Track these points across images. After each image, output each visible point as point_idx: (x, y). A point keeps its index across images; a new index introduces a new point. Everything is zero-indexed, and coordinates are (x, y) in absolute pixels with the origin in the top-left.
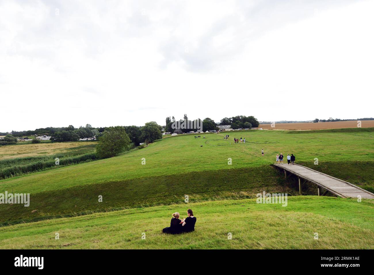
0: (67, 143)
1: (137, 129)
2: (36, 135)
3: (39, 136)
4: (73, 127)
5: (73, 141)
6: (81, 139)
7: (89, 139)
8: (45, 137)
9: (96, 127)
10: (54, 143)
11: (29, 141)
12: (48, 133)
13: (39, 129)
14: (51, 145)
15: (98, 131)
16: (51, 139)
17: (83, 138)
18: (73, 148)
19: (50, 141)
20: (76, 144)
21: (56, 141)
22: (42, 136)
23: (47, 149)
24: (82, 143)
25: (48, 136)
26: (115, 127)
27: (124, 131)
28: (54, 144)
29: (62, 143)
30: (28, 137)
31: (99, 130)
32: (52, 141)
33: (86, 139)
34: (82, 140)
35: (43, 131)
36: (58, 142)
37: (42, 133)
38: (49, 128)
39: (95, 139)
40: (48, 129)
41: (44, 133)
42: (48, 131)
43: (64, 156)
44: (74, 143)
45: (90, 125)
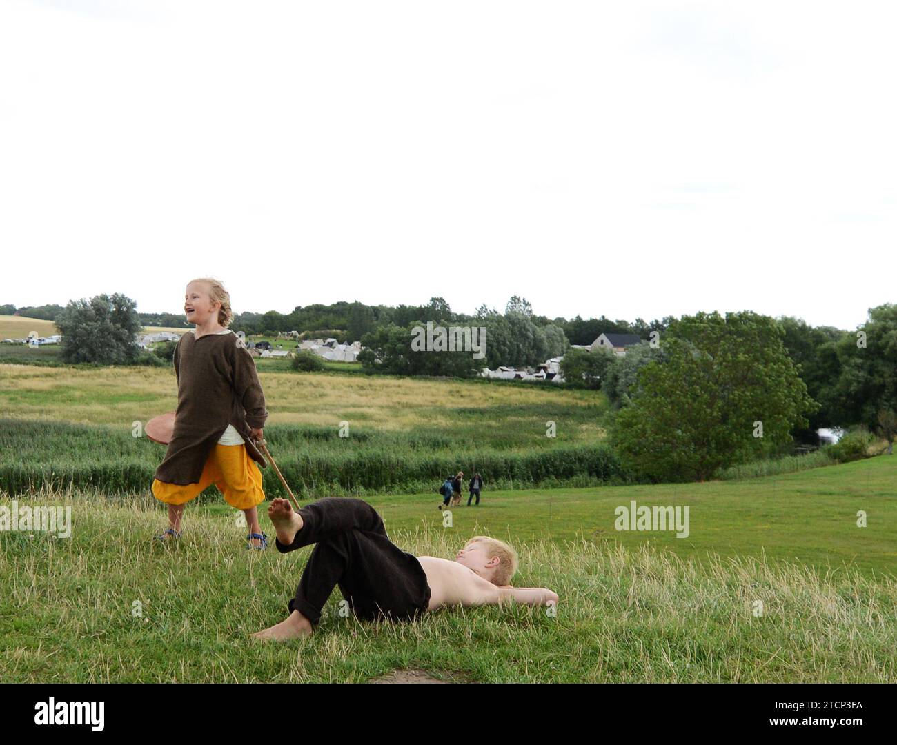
0: (429, 384)
1: (810, 341)
2: (298, 335)
3: (306, 338)
4: (445, 307)
5: (454, 374)
6: (487, 372)
7: (525, 375)
8: (330, 345)
9: (551, 317)
10: (375, 377)
11: (275, 358)
12: (342, 328)
13: (308, 309)
14: (370, 385)
15: (566, 339)
16: (361, 358)
17: (494, 368)
18: (473, 411)
19: (358, 366)
20: (474, 395)
21: (382, 370)
22: (320, 341)
23: (363, 400)
24: (502, 389)
25: (341, 342)
26: (729, 315)
27: (781, 343)
28: (378, 381)
29: (408, 382)
30: (271, 341)
31: (568, 333)
32: (368, 366)
33: (510, 373)
34: (493, 374)
35: (324, 318)
36: (392, 373)
37: (318, 329)
38: (344, 304)
39: (557, 379)
40: (341, 309)
41: (327, 326)
42: (343, 321)
43: (453, 444)
44: (465, 387)
45: (527, 304)
